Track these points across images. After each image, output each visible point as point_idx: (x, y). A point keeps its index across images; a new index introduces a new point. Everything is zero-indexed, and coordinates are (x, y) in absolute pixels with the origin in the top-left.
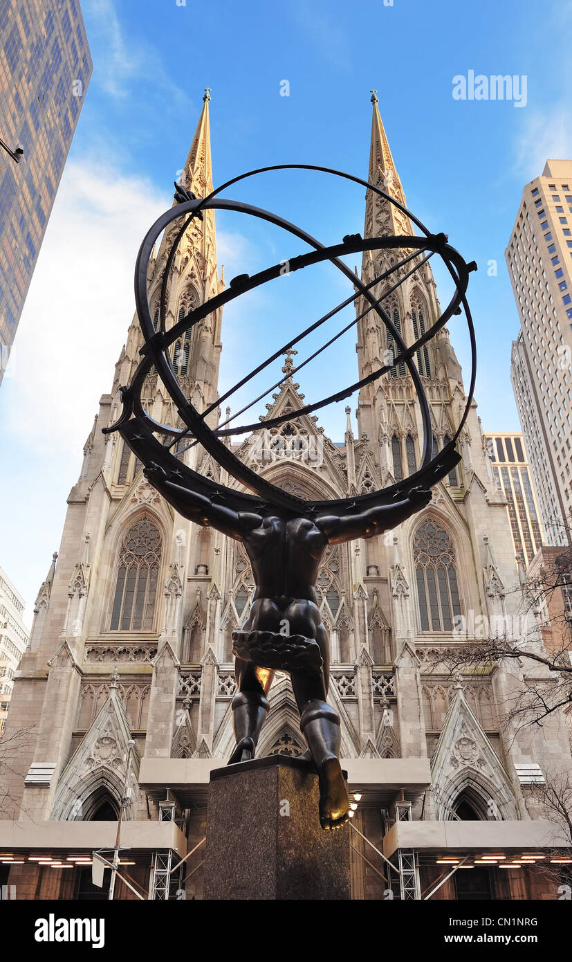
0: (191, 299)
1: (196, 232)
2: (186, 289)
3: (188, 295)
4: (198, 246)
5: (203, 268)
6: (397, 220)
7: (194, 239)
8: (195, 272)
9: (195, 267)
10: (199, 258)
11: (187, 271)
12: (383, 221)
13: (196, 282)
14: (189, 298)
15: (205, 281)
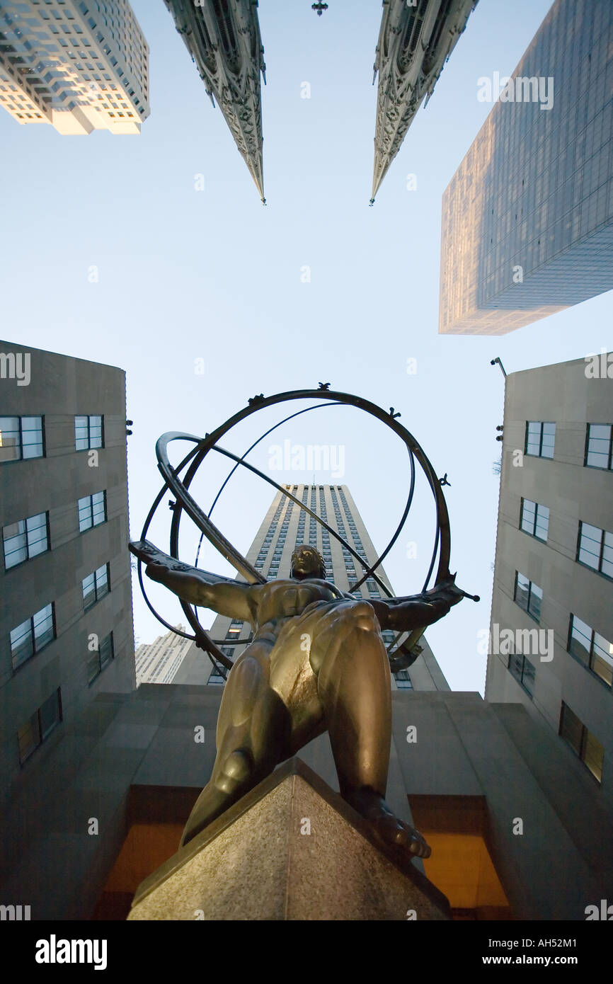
0: (403, 59)
1: (391, 116)
2: (406, 69)
3: (405, 63)
4: (391, 104)
5: (389, 88)
6: (238, 127)
7: (393, 111)
8: (396, 84)
9: (396, 89)
10: (392, 95)
11: (403, 86)
12: (248, 125)
13: (397, 76)
14: (405, 60)
15: (390, 76)
